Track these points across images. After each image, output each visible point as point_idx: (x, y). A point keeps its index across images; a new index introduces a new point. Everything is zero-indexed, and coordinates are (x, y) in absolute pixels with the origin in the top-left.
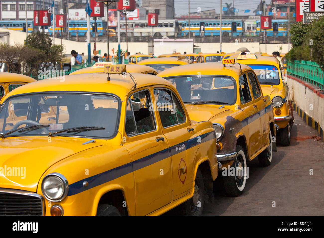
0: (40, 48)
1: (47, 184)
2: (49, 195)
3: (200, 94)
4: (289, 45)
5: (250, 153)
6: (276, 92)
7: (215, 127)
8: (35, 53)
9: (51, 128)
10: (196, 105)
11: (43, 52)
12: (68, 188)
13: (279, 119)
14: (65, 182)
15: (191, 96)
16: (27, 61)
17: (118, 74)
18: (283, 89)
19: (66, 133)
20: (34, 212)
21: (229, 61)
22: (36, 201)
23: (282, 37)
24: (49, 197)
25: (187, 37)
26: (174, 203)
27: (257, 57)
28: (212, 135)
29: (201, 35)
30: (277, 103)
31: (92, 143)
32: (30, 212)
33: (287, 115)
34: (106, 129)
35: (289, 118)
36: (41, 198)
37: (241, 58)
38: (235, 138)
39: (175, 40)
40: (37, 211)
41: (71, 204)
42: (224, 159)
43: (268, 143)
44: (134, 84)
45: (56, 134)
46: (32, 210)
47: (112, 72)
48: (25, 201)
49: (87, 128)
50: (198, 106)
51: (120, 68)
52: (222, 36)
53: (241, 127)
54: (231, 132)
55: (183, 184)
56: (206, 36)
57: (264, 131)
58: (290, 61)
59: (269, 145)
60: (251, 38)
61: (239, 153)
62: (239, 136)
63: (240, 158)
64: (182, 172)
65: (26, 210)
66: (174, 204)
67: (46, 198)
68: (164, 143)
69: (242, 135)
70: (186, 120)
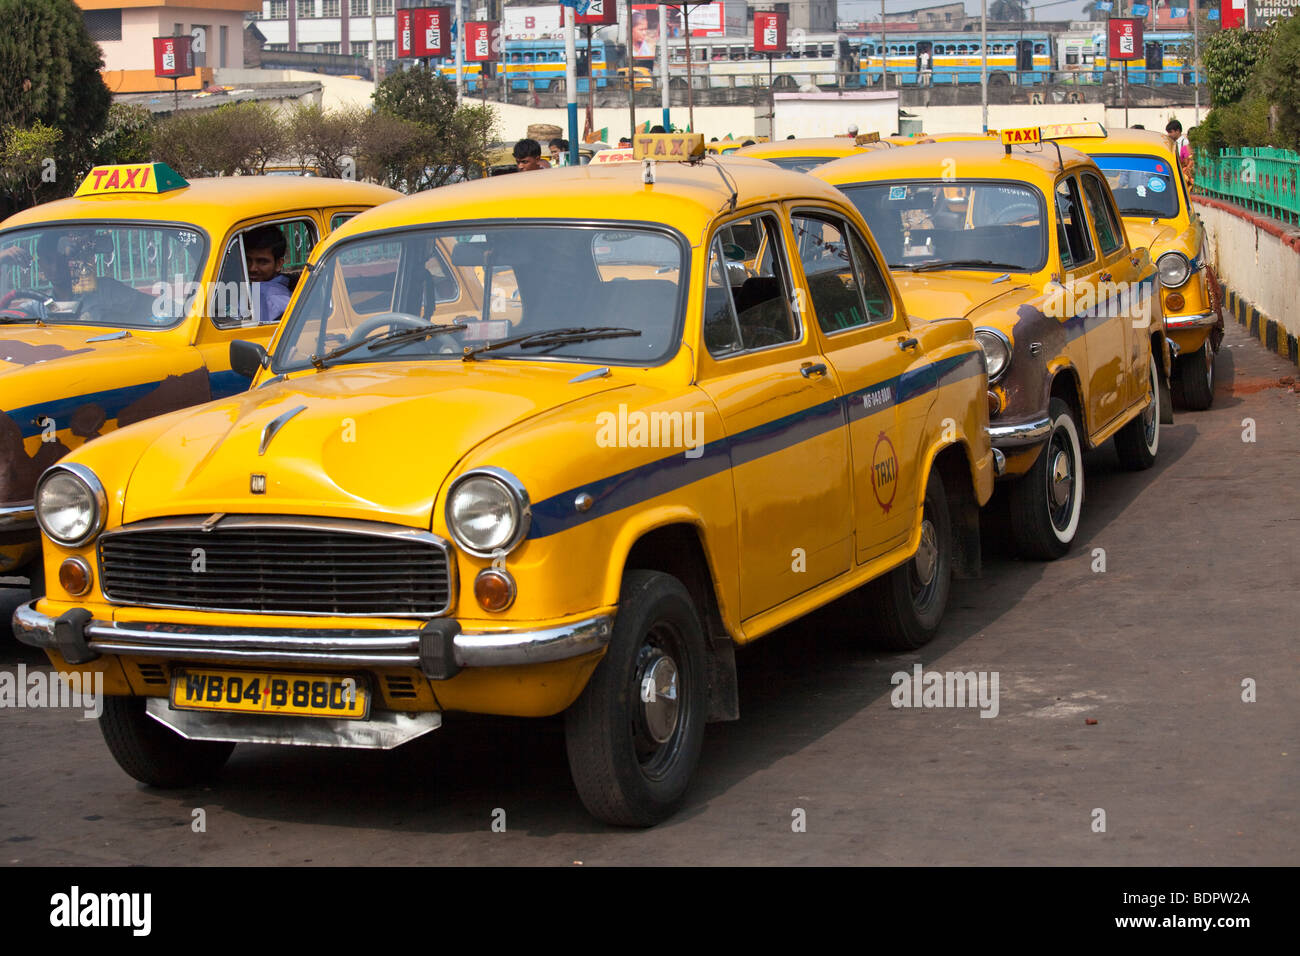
0: (420, 117)
1: (463, 501)
2: (469, 538)
3: (932, 240)
4: (1197, 111)
5: (1092, 426)
6: (1167, 239)
7: (983, 338)
8: (406, 132)
9: (469, 335)
10: (920, 274)
11: (430, 129)
12: (528, 514)
13: (1178, 324)
14: (521, 496)
15: (903, 246)
16: (380, 160)
17: (680, 162)
18: (1191, 232)
19: (516, 348)
20: (423, 591)
21: (1023, 136)
22: (430, 557)
23: (1174, 86)
24: (471, 544)
25: (877, 85)
26: (861, 571)
27: (1105, 132)
28: (972, 364)
29: (922, 82)
30: (1173, 274)
31: (601, 379)
32: (412, 591)
33: (1205, 312)
34: (642, 334)
35: (1210, 322)
36: (444, 547)
37: (1057, 133)
38: (1046, 374)
39: (841, 94)
40: (432, 587)
41: (540, 564)
42: (1013, 442)
43: (1147, 396)
44: (731, 195)
45: (485, 352)
46: (417, 586)
47: (660, 157)
48: (395, 558)
49: (583, 331)
50: (928, 277)
51: (686, 143)
52: (988, 85)
53: (1064, 342)
54: (1033, 355)
55: (888, 511)
56: (938, 85)
57: (1134, 358)
58: (1206, 153)
59: (1148, 401)
60: (1078, 89)
61: (1058, 423)
62: (1057, 369)
63: (1060, 439)
64: (884, 475)
65: (397, 586)
66: (859, 575)
67: (460, 548)
68: (827, 383)
69: (1066, 365)
70: (892, 312)
